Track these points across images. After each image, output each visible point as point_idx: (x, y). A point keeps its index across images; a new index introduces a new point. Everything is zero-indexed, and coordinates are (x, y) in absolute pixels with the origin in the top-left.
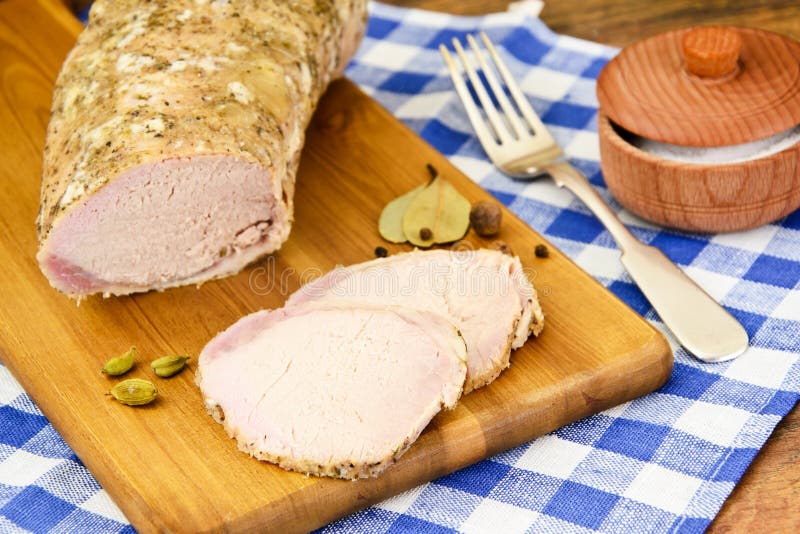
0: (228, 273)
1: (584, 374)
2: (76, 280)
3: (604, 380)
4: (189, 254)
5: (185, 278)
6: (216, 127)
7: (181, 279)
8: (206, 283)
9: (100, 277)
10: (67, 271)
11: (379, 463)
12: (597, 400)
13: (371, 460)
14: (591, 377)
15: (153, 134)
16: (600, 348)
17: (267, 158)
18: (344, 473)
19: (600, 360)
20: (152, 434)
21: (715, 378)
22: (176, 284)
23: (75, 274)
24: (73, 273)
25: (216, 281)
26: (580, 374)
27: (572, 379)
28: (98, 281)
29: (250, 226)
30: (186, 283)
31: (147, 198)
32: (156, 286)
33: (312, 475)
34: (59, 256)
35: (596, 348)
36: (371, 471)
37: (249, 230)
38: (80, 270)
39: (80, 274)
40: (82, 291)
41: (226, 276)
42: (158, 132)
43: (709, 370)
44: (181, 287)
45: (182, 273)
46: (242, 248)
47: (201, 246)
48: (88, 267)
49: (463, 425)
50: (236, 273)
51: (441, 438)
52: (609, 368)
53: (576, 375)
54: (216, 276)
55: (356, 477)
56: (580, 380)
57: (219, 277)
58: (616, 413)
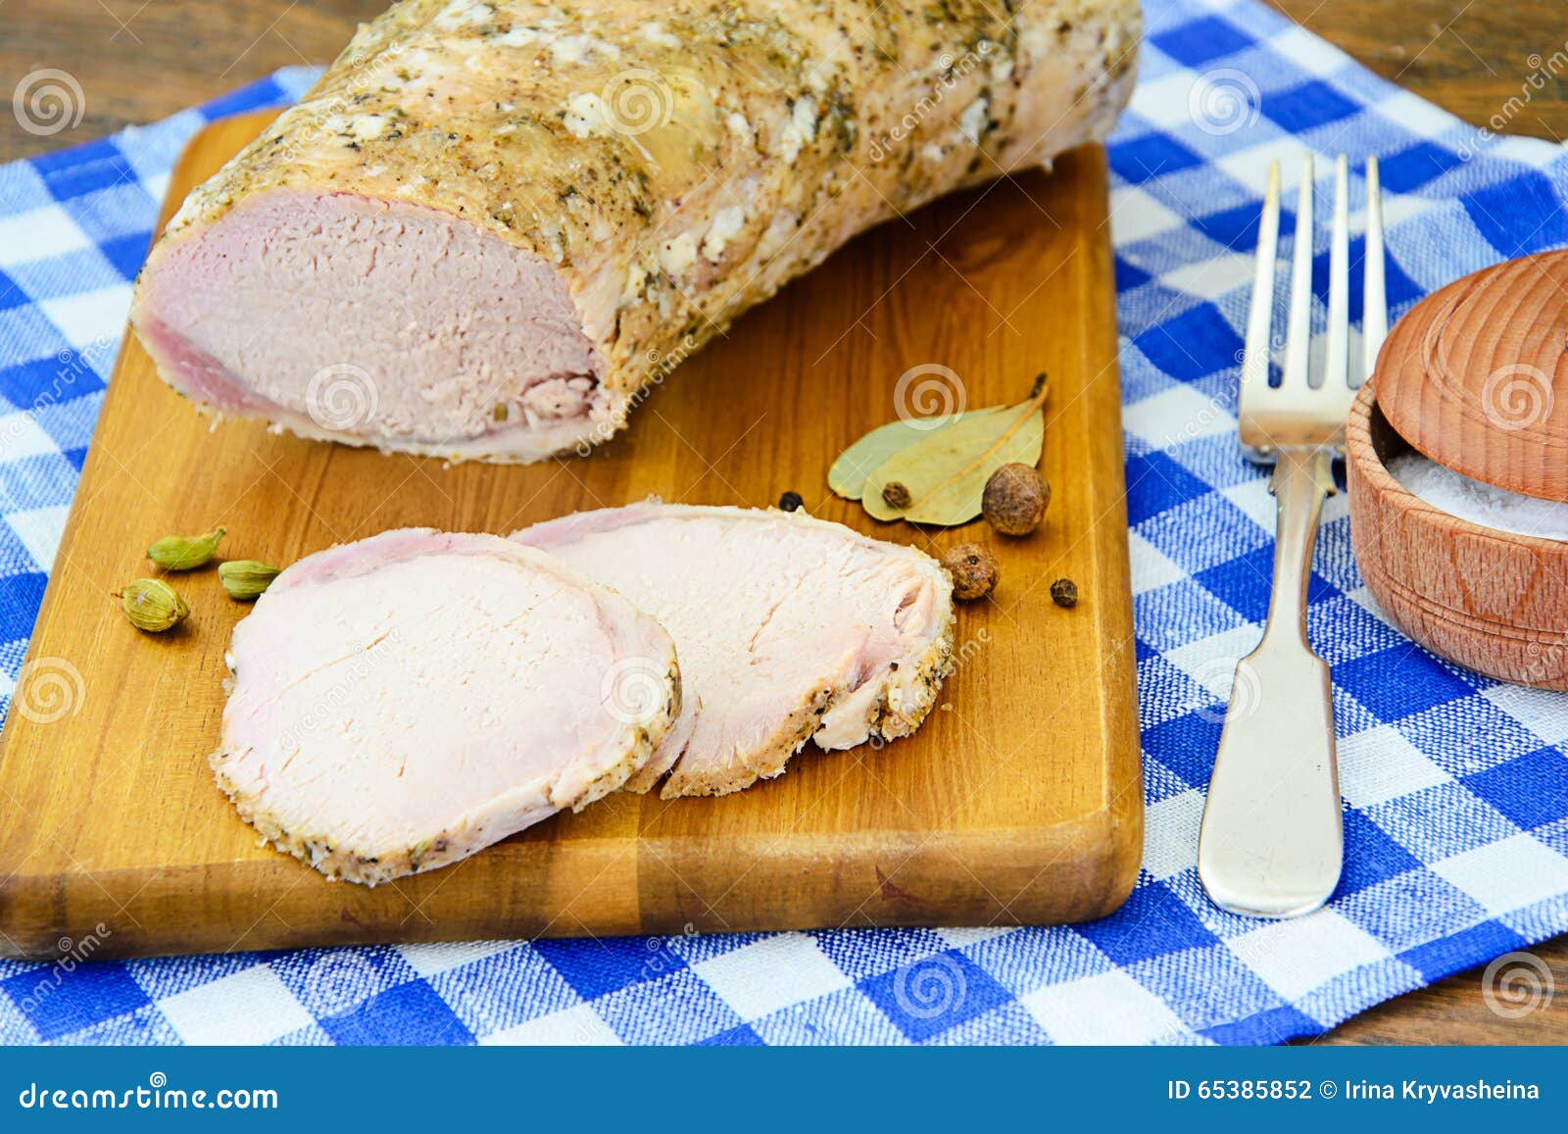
0: (513, 457)
1: (900, 836)
2: (212, 382)
3: (934, 861)
4: (429, 395)
5: (434, 443)
6: (476, 162)
7: (423, 441)
8: (467, 463)
9: (258, 390)
10: (193, 359)
11: (374, 860)
12: (909, 897)
13: (364, 850)
14: (908, 847)
15: (348, 141)
16: (977, 802)
17: (556, 247)
18: (318, 857)
19: (953, 820)
20: (121, 685)
21: (1208, 940)
22: (414, 449)
23: (210, 370)
24: (205, 366)
25: (484, 466)
26: (893, 834)
27: (870, 838)
28: (255, 395)
29: (555, 377)
30: (433, 451)
31: (322, 259)
32: (375, 441)
33: (271, 843)
34: (172, 326)
35: (970, 798)
36: (363, 870)
37: (551, 384)
38: (219, 365)
39: (219, 372)
40: (224, 405)
41: (505, 460)
42: (356, 140)
43: (1212, 924)
44: (422, 457)
45: (423, 429)
46: (542, 417)
47: (451, 386)
48: (231, 362)
49: (603, 851)
50: (528, 462)
51: (549, 859)
52: (957, 842)
53: (882, 835)
54: (488, 456)
55: (338, 873)
56: (885, 846)
57: (492, 460)
58: (957, 939)
